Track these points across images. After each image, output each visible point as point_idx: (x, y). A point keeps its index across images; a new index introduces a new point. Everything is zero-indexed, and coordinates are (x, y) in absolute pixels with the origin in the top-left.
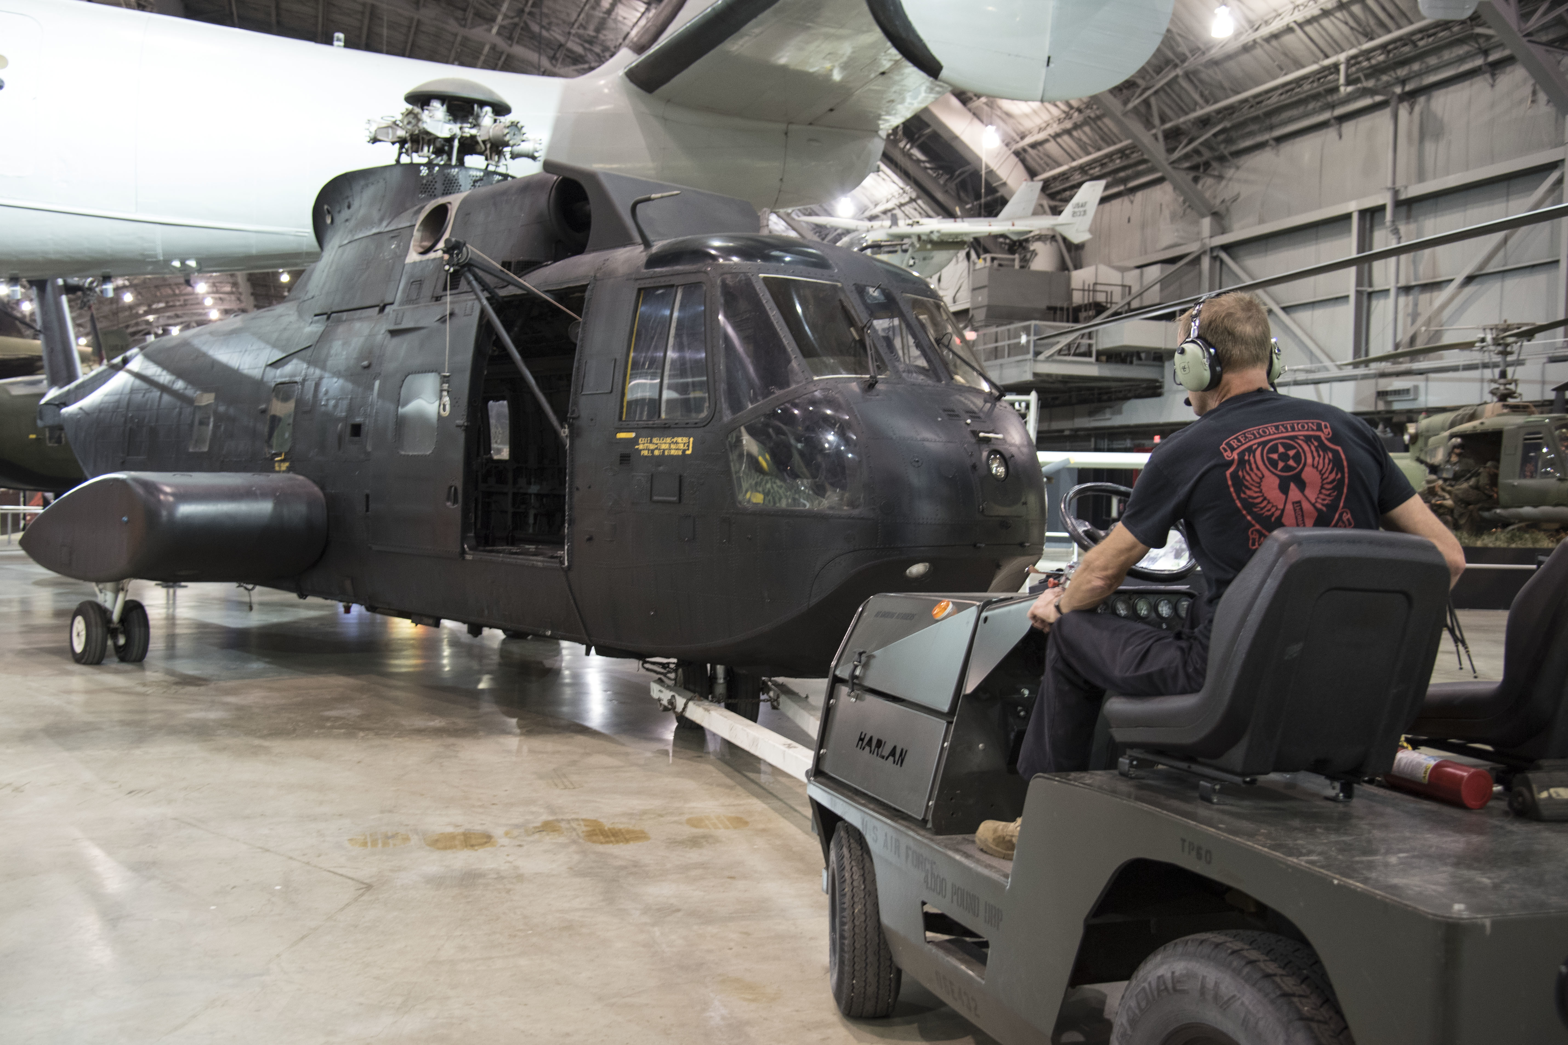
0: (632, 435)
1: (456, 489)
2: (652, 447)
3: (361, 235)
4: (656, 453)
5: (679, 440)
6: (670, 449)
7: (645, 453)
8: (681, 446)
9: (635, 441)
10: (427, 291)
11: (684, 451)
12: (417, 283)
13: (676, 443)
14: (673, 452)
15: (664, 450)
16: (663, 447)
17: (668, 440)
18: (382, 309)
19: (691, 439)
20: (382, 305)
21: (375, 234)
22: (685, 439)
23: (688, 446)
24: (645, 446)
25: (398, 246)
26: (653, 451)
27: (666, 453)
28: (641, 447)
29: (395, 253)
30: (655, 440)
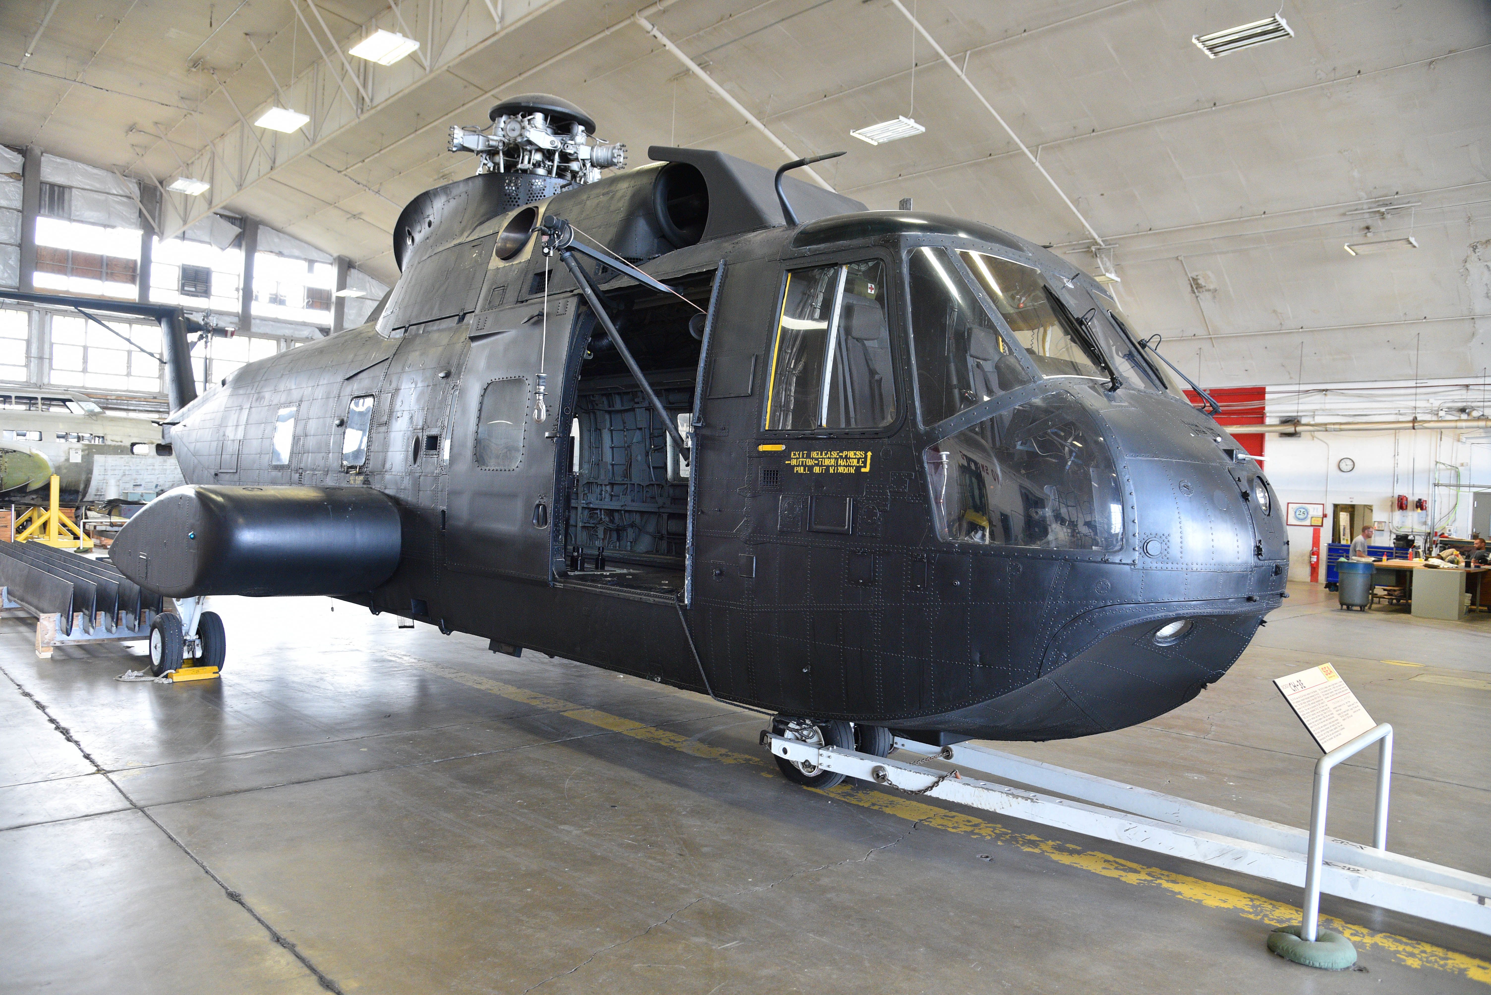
0: (781, 448)
1: (545, 508)
2: (809, 462)
3: (441, 249)
4: (817, 470)
5: (851, 454)
6: (837, 466)
7: (801, 470)
8: (855, 462)
9: (784, 455)
10: (511, 295)
11: (858, 468)
12: (500, 289)
13: (846, 457)
14: (841, 470)
15: (828, 467)
16: (827, 462)
17: (835, 454)
18: (462, 319)
19: (869, 454)
20: (461, 314)
21: (455, 246)
22: (860, 454)
23: (865, 463)
24: (797, 461)
25: (480, 254)
26: (811, 468)
27: (831, 471)
28: (794, 462)
29: (476, 261)
30: (814, 454)
